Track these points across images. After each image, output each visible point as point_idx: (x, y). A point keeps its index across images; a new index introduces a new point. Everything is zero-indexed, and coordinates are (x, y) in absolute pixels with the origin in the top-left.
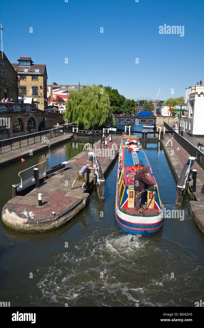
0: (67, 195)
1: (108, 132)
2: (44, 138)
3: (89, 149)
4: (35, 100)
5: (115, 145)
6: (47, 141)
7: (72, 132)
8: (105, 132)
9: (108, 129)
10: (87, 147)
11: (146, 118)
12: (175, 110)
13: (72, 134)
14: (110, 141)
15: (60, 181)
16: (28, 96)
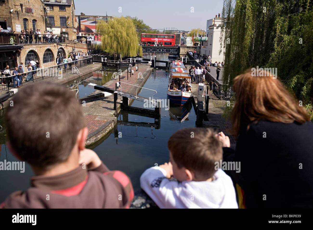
0: (97, 119)
1: (135, 62)
2: (74, 67)
3: (116, 77)
4: (64, 30)
5: (141, 74)
6: (78, 71)
7: (101, 62)
8: (132, 61)
9: (135, 59)
10: (114, 77)
11: (171, 48)
12: (197, 40)
13: (101, 63)
14: (137, 70)
15: (90, 107)
16: (56, 27)
